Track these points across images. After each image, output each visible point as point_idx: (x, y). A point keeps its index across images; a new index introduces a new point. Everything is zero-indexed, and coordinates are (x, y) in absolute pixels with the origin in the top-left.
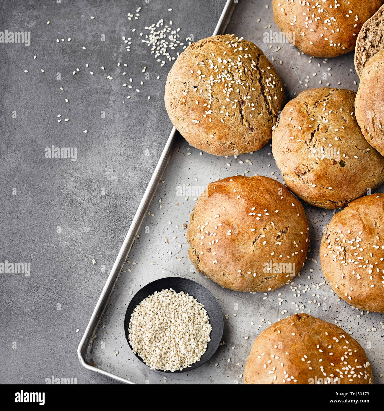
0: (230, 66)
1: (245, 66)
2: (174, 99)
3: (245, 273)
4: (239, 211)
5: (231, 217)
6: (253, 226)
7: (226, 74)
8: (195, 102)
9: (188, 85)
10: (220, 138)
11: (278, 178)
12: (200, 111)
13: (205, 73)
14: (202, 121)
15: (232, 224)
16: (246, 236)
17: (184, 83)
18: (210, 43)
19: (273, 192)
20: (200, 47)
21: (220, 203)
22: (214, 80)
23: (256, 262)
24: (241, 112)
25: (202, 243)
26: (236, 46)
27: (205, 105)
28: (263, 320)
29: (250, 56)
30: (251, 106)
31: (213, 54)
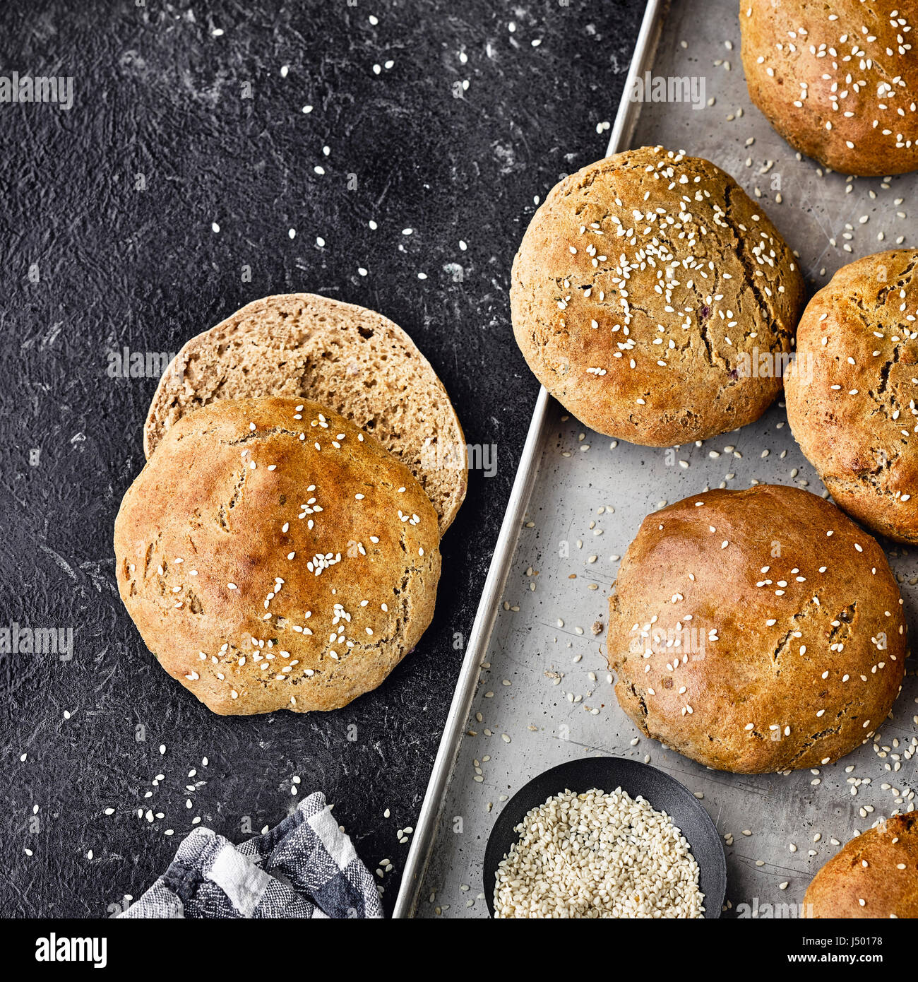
0: (664, 226)
1: (700, 222)
2: (538, 321)
3: (763, 730)
4: (729, 579)
5: (711, 596)
6: (769, 612)
7: (657, 248)
8: (589, 325)
9: (567, 284)
10: (661, 406)
11: (808, 485)
12: (605, 344)
13: (607, 251)
14: (613, 369)
15: (717, 612)
16: (756, 639)
17: (558, 281)
18: (608, 175)
19: (807, 523)
20: (585, 186)
21: (681, 564)
22: (628, 266)
23: (786, 701)
24: (703, 336)
25: (648, 668)
26: (671, 175)
27: (616, 328)
28: (817, 837)
29: (707, 194)
30: (726, 317)
31: (619, 202)
